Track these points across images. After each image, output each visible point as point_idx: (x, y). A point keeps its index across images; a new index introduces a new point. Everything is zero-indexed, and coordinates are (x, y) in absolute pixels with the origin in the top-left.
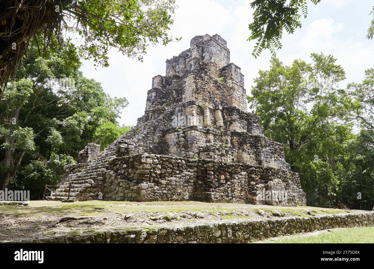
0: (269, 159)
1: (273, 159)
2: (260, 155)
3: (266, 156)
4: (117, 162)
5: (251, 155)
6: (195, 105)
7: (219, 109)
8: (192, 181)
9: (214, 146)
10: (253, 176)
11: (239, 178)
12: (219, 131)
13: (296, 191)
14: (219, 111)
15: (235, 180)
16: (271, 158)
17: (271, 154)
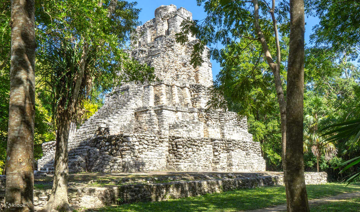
0: (231, 131)
1: (235, 131)
2: (223, 128)
3: (229, 129)
4: (99, 141)
5: (216, 129)
6: (164, 85)
7: (186, 87)
8: (164, 154)
9: (182, 123)
10: (216, 147)
11: (204, 150)
12: (187, 108)
13: (255, 158)
14: (186, 88)
15: (201, 152)
16: (234, 130)
17: (233, 127)
